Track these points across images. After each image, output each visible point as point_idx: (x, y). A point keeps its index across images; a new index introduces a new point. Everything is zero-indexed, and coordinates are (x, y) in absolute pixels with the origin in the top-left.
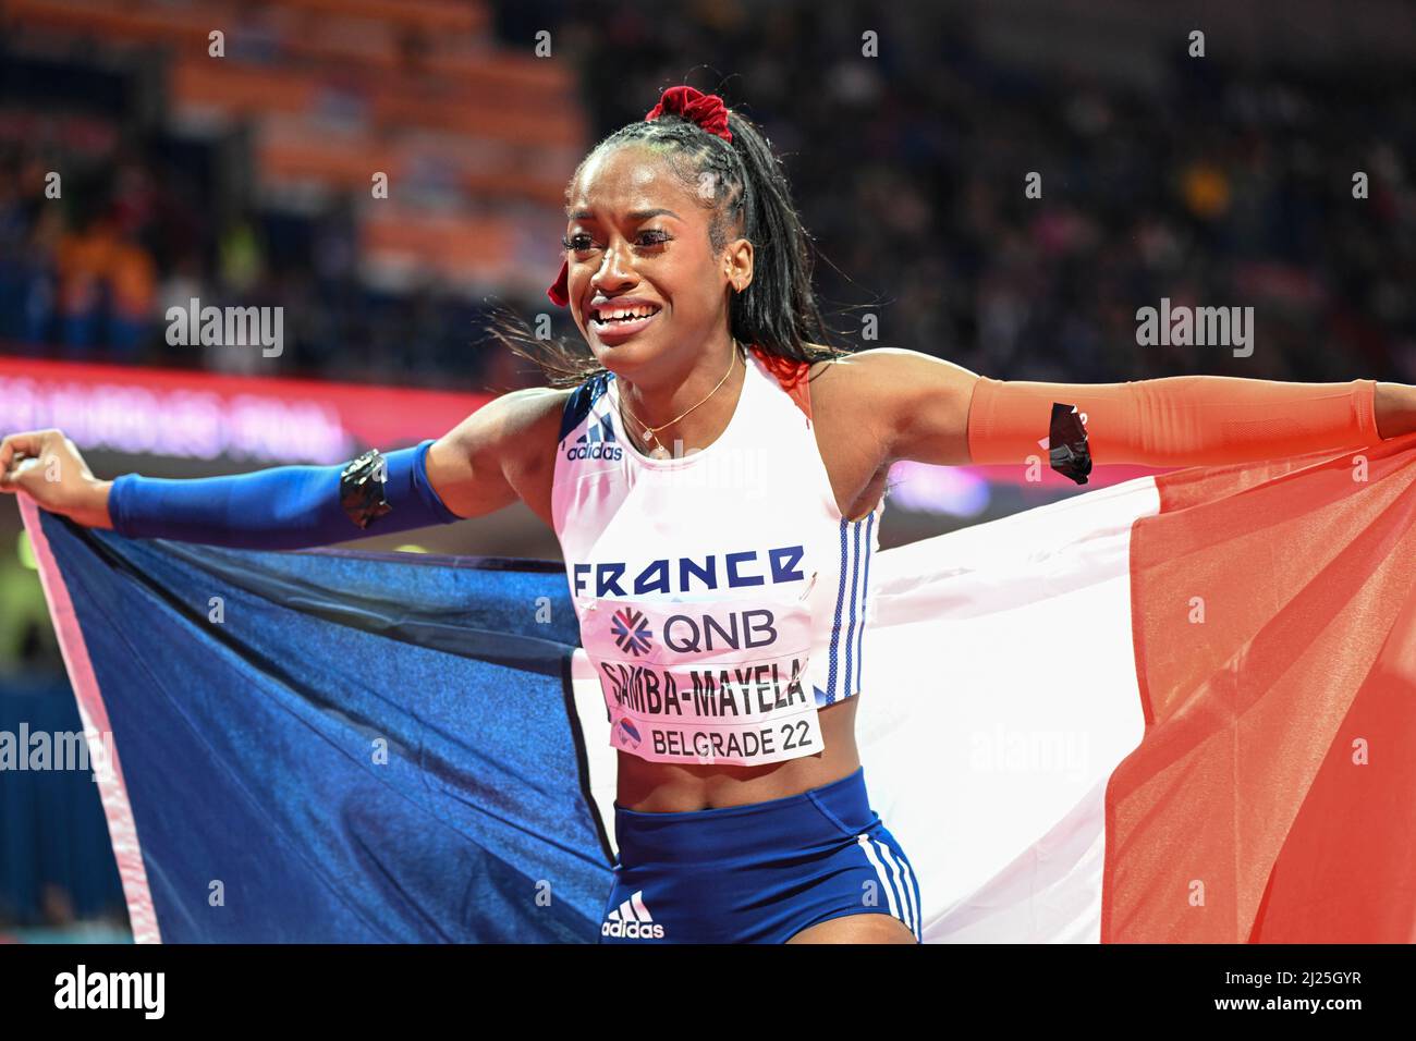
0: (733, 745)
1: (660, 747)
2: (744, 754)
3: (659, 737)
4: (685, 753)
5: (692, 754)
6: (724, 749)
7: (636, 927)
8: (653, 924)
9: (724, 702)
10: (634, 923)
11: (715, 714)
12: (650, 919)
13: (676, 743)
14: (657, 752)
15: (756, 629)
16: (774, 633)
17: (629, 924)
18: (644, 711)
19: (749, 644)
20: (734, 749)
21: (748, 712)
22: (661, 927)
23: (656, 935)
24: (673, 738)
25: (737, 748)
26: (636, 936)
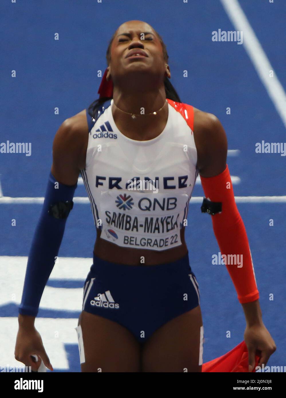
0: (156, 243)
1: (126, 242)
2: (159, 246)
3: (126, 238)
4: (136, 244)
5: (138, 245)
6: (152, 244)
7: (107, 304)
8: (115, 303)
9: (156, 228)
10: (107, 302)
11: (151, 232)
12: (113, 301)
13: (133, 241)
14: (124, 243)
15: (171, 204)
16: (176, 205)
17: (104, 302)
18: (122, 229)
19: (168, 209)
20: (155, 244)
21: (163, 232)
22: (118, 305)
23: (116, 307)
24: (132, 239)
25: (157, 244)
26: (107, 307)
